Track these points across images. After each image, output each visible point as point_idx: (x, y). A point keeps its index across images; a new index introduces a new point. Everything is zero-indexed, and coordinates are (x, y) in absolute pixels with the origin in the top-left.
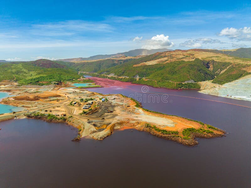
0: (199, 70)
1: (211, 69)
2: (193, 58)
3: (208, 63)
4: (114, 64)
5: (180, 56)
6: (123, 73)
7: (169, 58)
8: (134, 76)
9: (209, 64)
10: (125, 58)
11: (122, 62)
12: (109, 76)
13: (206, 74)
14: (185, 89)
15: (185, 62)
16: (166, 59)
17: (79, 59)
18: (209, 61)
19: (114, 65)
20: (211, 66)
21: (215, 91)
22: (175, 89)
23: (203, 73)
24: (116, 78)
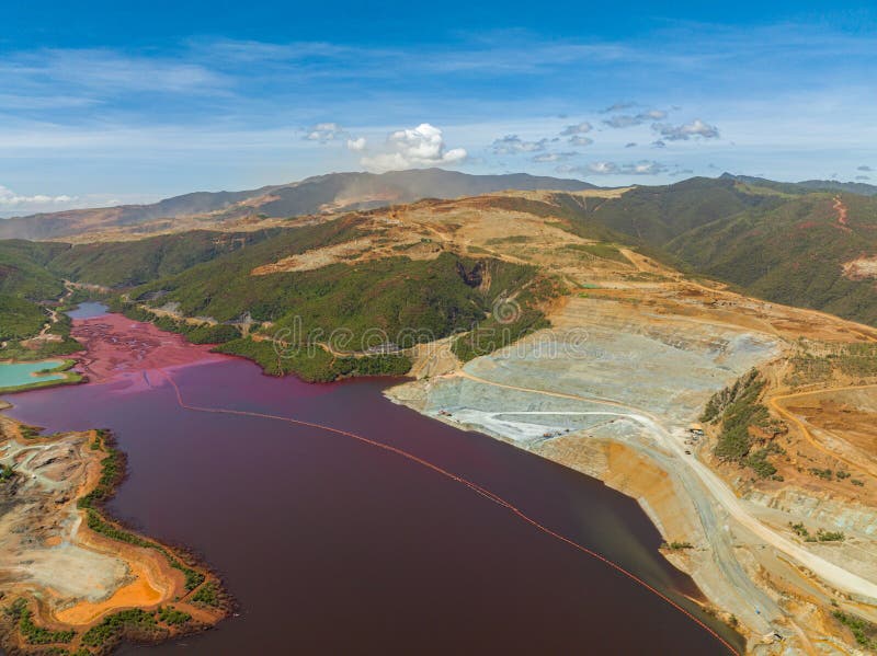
0: (433, 301)
1: (485, 286)
2: (438, 250)
3: (477, 268)
4: (213, 249)
5: (410, 234)
6: (207, 302)
7: (373, 242)
8: (235, 318)
9: (479, 273)
10: (259, 224)
11: (243, 240)
12: (159, 312)
13: (456, 310)
14: (360, 378)
15: (411, 261)
16: (366, 242)
17: (116, 212)
18: (482, 260)
19: (212, 253)
20: (486, 277)
21: (422, 393)
22: (323, 381)
23: (443, 309)
24: (178, 324)
